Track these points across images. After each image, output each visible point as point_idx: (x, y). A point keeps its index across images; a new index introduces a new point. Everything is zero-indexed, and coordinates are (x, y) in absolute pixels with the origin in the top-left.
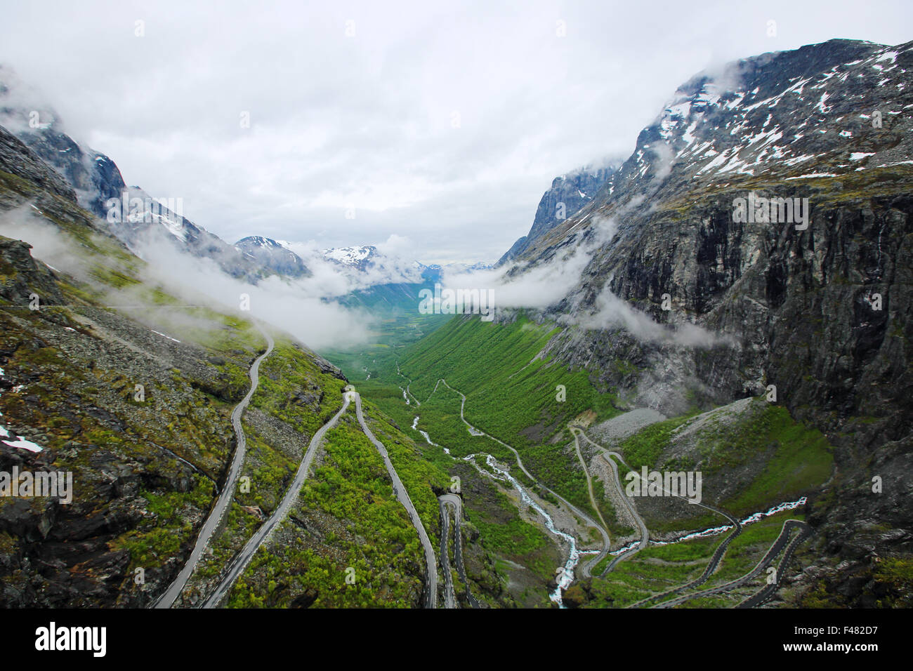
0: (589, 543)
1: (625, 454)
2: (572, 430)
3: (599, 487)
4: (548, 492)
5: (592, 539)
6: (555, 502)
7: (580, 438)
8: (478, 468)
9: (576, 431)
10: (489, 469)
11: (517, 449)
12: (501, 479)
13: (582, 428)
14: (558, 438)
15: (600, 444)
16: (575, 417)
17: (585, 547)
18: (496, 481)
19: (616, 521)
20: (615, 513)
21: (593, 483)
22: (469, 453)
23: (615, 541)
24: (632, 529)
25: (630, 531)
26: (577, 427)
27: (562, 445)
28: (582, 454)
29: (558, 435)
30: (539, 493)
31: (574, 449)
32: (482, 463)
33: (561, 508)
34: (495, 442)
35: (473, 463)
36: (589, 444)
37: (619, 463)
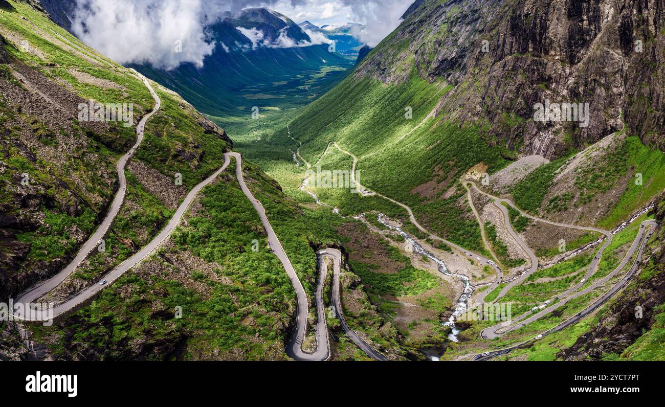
0: (483, 277)
1: (516, 199)
2: (465, 184)
3: (491, 232)
4: (442, 242)
5: (485, 274)
6: (447, 249)
7: (472, 190)
8: (369, 225)
9: (468, 184)
10: (381, 226)
11: (410, 206)
12: (393, 233)
13: (474, 181)
14: (450, 193)
15: (492, 193)
16: (467, 171)
17: (480, 282)
18: (387, 236)
19: (508, 256)
20: (507, 250)
21: (486, 229)
22: (359, 212)
23: (508, 272)
24: (523, 260)
25: (521, 262)
26: (469, 180)
27: (454, 198)
28: (475, 204)
29: (450, 189)
30: (432, 244)
31: (466, 201)
32: (373, 220)
33: (455, 254)
34: (387, 200)
35: (363, 220)
36: (481, 195)
37: (509, 208)
